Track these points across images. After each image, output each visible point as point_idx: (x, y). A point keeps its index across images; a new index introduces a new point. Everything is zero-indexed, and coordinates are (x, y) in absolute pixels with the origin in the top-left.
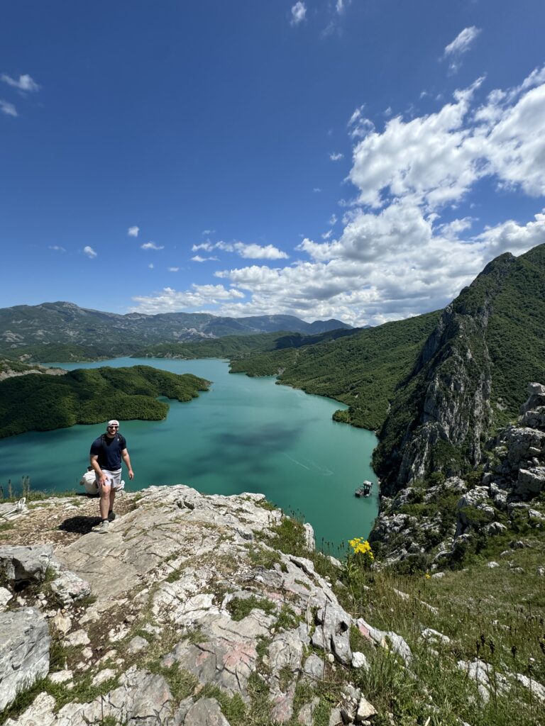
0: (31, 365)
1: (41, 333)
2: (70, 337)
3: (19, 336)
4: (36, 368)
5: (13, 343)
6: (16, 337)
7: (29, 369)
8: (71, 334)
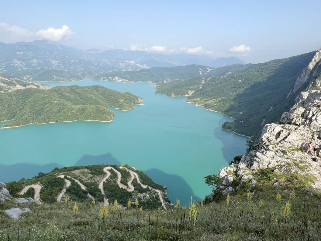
0: (30, 82)
1: (35, 62)
2: (53, 64)
3: (22, 63)
4: (33, 84)
5: (19, 67)
6: (21, 63)
7: (29, 84)
8: (54, 62)
